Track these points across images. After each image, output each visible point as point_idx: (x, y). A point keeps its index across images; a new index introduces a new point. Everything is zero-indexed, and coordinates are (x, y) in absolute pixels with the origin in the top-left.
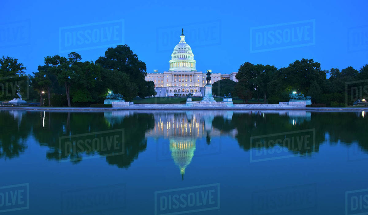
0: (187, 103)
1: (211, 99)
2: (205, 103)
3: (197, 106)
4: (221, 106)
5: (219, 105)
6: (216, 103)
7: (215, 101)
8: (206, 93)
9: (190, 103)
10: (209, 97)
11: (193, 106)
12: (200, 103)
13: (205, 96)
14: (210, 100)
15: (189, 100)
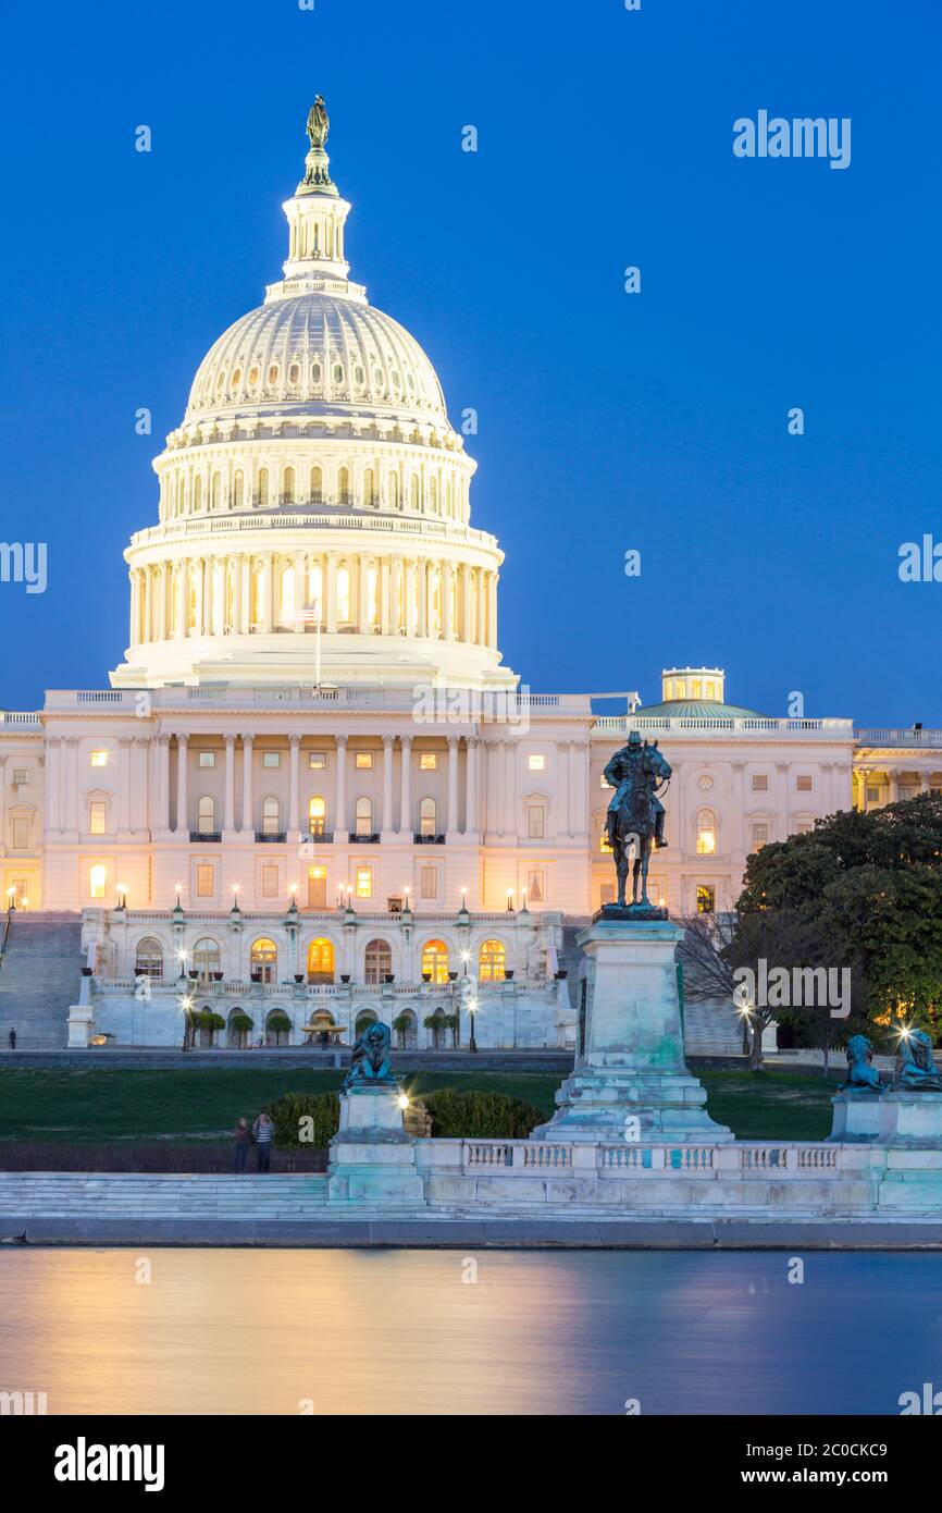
0: (343, 1154)
1: (664, 1106)
2: (585, 1158)
3: (468, 1193)
4: (801, 1209)
5: (778, 1190)
6: (729, 1154)
7: (724, 1133)
8: (607, 1026)
9: (386, 1153)
10: (644, 1074)
11: (415, 1197)
12: (518, 1156)
13: (593, 1058)
14: (655, 1116)
15: (367, 1122)
